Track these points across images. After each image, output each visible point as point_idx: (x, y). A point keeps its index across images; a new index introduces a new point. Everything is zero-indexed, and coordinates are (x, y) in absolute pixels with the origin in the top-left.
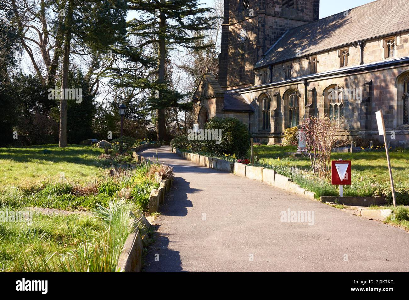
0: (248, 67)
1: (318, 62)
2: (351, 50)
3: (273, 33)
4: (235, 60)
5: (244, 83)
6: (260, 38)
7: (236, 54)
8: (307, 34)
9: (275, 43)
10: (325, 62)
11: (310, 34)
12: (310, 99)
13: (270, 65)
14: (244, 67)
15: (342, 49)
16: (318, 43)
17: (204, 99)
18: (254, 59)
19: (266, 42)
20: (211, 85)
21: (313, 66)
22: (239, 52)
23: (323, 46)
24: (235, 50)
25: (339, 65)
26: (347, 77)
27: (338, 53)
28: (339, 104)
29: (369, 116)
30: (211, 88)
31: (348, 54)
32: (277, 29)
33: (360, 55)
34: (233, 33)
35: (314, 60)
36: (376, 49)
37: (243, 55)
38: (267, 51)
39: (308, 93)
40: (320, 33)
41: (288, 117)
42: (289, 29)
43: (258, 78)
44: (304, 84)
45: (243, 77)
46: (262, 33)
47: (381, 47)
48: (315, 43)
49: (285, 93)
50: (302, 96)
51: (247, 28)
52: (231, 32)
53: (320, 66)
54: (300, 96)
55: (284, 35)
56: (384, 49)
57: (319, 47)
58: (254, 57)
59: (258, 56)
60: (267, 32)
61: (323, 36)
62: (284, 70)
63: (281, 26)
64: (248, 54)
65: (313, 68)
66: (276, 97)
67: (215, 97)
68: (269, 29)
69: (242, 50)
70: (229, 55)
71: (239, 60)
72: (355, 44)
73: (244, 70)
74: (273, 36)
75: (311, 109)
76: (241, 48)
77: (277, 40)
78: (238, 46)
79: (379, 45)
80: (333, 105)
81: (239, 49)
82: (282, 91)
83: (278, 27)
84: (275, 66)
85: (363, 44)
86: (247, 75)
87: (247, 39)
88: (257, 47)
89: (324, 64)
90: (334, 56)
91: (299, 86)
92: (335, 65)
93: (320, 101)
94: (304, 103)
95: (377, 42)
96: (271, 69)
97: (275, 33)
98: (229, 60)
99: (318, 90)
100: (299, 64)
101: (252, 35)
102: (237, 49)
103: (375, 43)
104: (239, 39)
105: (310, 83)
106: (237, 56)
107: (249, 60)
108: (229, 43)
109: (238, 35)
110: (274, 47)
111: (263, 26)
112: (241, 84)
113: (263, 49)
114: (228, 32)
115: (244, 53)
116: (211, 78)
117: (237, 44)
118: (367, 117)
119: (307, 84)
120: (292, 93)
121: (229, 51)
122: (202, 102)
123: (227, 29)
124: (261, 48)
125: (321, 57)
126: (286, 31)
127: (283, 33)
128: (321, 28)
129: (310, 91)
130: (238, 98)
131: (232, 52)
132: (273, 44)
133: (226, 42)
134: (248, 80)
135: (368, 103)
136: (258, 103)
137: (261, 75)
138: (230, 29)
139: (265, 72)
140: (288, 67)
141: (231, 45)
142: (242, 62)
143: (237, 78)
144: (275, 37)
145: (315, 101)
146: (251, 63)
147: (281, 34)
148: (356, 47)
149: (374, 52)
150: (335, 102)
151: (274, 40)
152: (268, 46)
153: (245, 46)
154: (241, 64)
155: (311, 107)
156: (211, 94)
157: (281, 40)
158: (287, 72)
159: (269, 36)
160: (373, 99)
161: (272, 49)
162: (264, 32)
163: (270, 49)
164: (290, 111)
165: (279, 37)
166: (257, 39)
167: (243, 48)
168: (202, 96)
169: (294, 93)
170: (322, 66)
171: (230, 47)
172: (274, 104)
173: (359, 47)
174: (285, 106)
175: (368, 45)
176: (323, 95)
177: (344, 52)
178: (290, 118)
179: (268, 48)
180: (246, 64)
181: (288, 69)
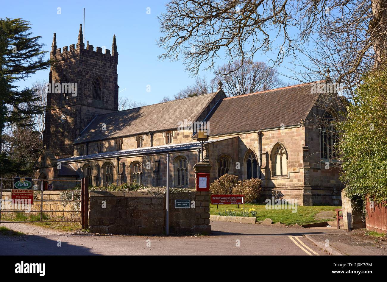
0: (67, 142)
1: (122, 143)
2: (145, 137)
3: (86, 118)
4: (56, 137)
5: (64, 153)
6: (77, 121)
7: (57, 132)
8: (112, 121)
9: (88, 125)
10: (127, 143)
11: (114, 121)
12: (121, 169)
13: (87, 142)
14: (64, 142)
15: (139, 136)
16: (121, 129)
17: (43, 168)
18: (72, 136)
19: (81, 124)
20: (49, 158)
21: (119, 145)
22: (60, 131)
23: (125, 132)
24: (56, 128)
25: (137, 146)
26: (144, 157)
27: (136, 138)
28: (139, 173)
29: (158, 181)
30: (49, 160)
31: (143, 140)
32: (89, 115)
33: (150, 141)
34: (54, 116)
35: (119, 141)
36: (160, 138)
37: (63, 133)
38: (82, 131)
39: (120, 165)
40: (122, 122)
41: (105, 180)
42: (97, 115)
43: (76, 151)
44: (117, 160)
45: (63, 149)
46: (79, 118)
47: (164, 137)
48: (120, 129)
49: (103, 164)
50: (115, 167)
51: (66, 113)
52: (53, 115)
53: (124, 145)
54: (114, 167)
55: (94, 119)
56: (165, 138)
57: (122, 132)
58: (72, 135)
59: (76, 135)
60: (82, 117)
61: (125, 124)
62: (97, 146)
63: (92, 113)
64: (68, 132)
65: (119, 147)
66: (96, 167)
67: (53, 167)
68: (84, 115)
69: (62, 129)
70: (51, 132)
71: (60, 136)
72: (147, 133)
73: (64, 144)
74: (86, 120)
75: (122, 176)
76: (61, 127)
77: (89, 123)
78: (59, 126)
79: (162, 136)
80: (136, 173)
81: (59, 128)
82: (101, 164)
83: (90, 114)
84: (91, 143)
85: (152, 134)
86: (67, 148)
87: (66, 121)
88: (74, 127)
89: (127, 144)
90: (133, 140)
91: (113, 161)
92: (134, 145)
93: (128, 171)
94: (117, 172)
95: (161, 133)
96: (87, 145)
97: (88, 118)
98: (52, 136)
99: (126, 164)
100: (109, 143)
101: (70, 118)
102: (58, 128)
103: (160, 134)
104: (59, 121)
105: (121, 159)
106: (58, 133)
107: (68, 137)
108: (51, 123)
109: (59, 118)
110: (87, 128)
111: (80, 113)
112: (61, 154)
113: (80, 130)
114: (50, 115)
115: (63, 131)
116: (49, 153)
117: (58, 124)
118: (157, 181)
119: (118, 160)
120: (108, 166)
121: (51, 129)
122: (42, 169)
123: (50, 112)
124: (78, 129)
125: (125, 140)
126: (95, 116)
127: (93, 118)
128: (122, 118)
129: (121, 164)
130: (67, 166)
131: (53, 130)
132: (86, 126)
133: (49, 122)
134: (68, 151)
135: (158, 173)
136: (82, 170)
137: (79, 149)
138: (52, 113)
139: (82, 147)
140: (100, 144)
141: (53, 125)
142: (62, 138)
143: (58, 150)
144: (87, 121)
145: (124, 171)
146: (69, 139)
147: (92, 119)
148: (148, 136)
149: (159, 139)
150: (137, 172)
151: (87, 123)
152: (83, 127)
153: (65, 126)
154: (62, 140)
155: (122, 174)
156: (49, 164)
157: (92, 123)
158: (100, 148)
159: (83, 120)
160: (160, 171)
161: (86, 130)
162: (80, 117)
163: (85, 130)
164: (107, 177)
165: (90, 121)
166: (75, 121)
167: (63, 128)
168: (42, 166)
169: (110, 165)
170: (125, 146)
171: (52, 126)
172: (95, 172)
173: (150, 136)
174: (103, 173)
175: (155, 135)
176: (130, 167)
177: (140, 138)
178: (107, 181)
179: (83, 129)
180: (66, 140)
181: (100, 146)
